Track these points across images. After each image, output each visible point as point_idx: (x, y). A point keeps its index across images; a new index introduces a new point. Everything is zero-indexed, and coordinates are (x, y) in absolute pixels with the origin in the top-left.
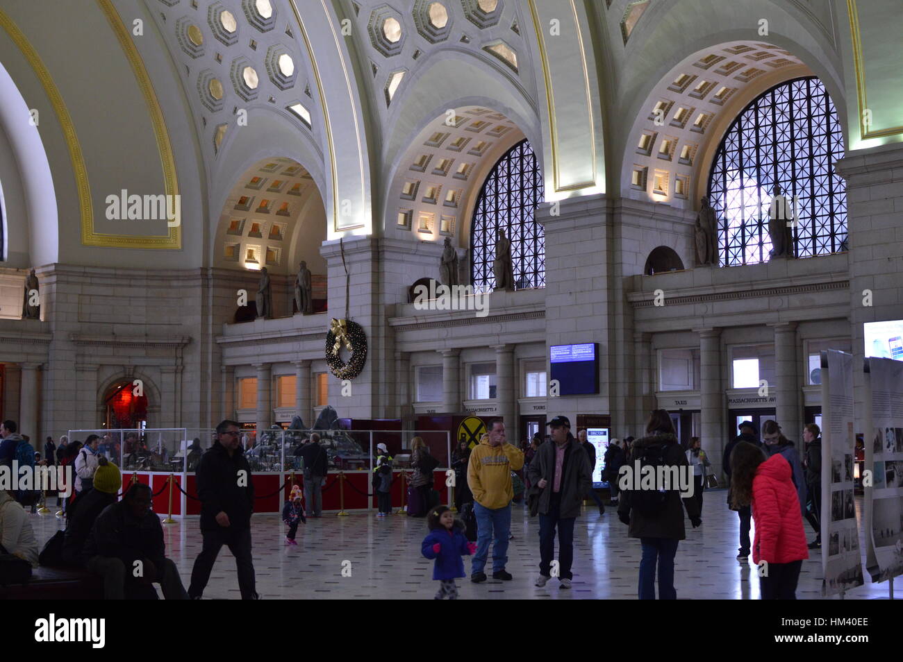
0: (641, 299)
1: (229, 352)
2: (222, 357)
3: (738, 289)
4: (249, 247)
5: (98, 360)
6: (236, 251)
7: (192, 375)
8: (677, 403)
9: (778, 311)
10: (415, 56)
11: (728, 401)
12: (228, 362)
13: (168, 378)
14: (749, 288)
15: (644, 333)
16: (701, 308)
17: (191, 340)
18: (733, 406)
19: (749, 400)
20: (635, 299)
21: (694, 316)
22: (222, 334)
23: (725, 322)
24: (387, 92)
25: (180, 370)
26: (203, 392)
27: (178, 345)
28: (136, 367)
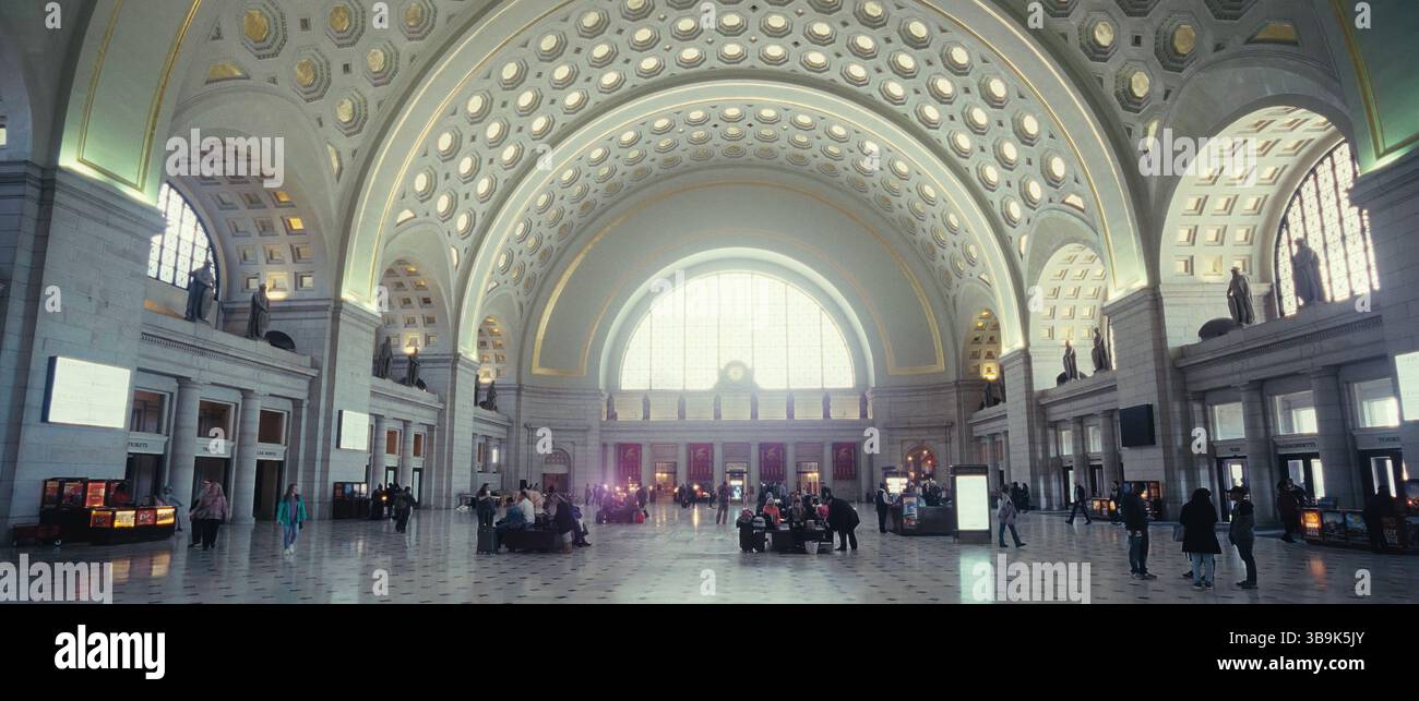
0: (1186, 364)
1: (975, 429)
2: (972, 432)
3: (1266, 343)
4: (988, 365)
5: (901, 438)
6: (978, 368)
7: (955, 445)
8: (1232, 450)
9: (1311, 358)
10: (1028, 222)
11: (1276, 446)
12: (975, 435)
13: (942, 446)
14: (1275, 340)
15: (1195, 392)
16: (1237, 365)
17: (953, 424)
18: (1282, 452)
19: (1297, 445)
20: (1181, 365)
21: (1232, 374)
22: (970, 419)
23: (1261, 375)
24: (1020, 252)
25: (948, 441)
26: (961, 454)
27: (946, 427)
28: (923, 441)
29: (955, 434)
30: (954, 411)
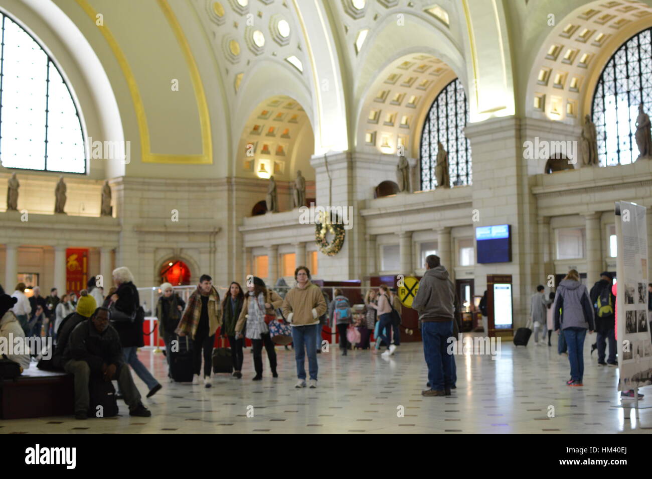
0: (542, 191)
2: (243, 241)
3: (612, 183)
4: (262, 161)
5: (155, 245)
6: (252, 164)
7: (222, 255)
10: (375, 18)
11: (607, 266)
12: (248, 245)
13: (205, 257)
14: (621, 182)
15: (544, 217)
16: (586, 197)
17: (220, 229)
20: (537, 192)
22: (243, 225)
23: (603, 207)
24: (355, 46)
25: (213, 251)
26: (230, 267)
27: (212, 233)
28: (181, 249)
29: (222, 243)
30: (221, 216)
